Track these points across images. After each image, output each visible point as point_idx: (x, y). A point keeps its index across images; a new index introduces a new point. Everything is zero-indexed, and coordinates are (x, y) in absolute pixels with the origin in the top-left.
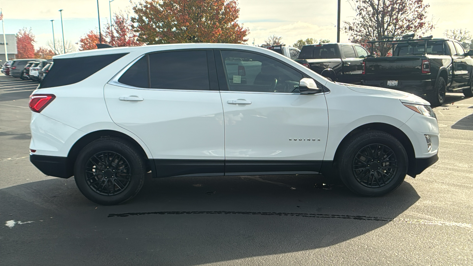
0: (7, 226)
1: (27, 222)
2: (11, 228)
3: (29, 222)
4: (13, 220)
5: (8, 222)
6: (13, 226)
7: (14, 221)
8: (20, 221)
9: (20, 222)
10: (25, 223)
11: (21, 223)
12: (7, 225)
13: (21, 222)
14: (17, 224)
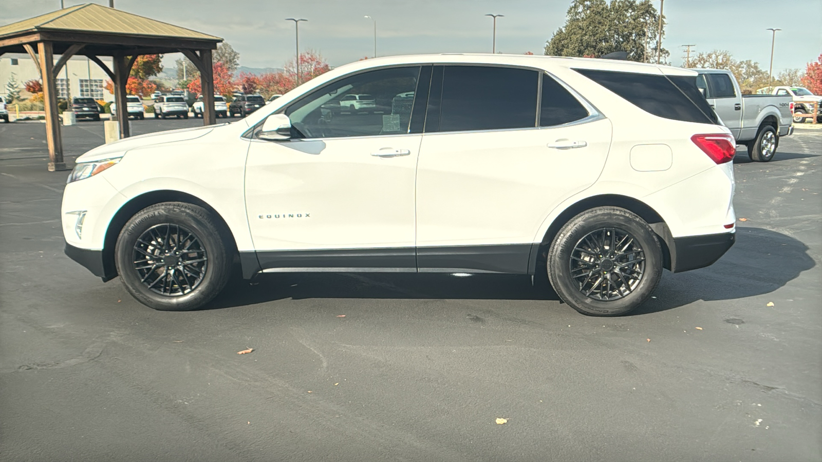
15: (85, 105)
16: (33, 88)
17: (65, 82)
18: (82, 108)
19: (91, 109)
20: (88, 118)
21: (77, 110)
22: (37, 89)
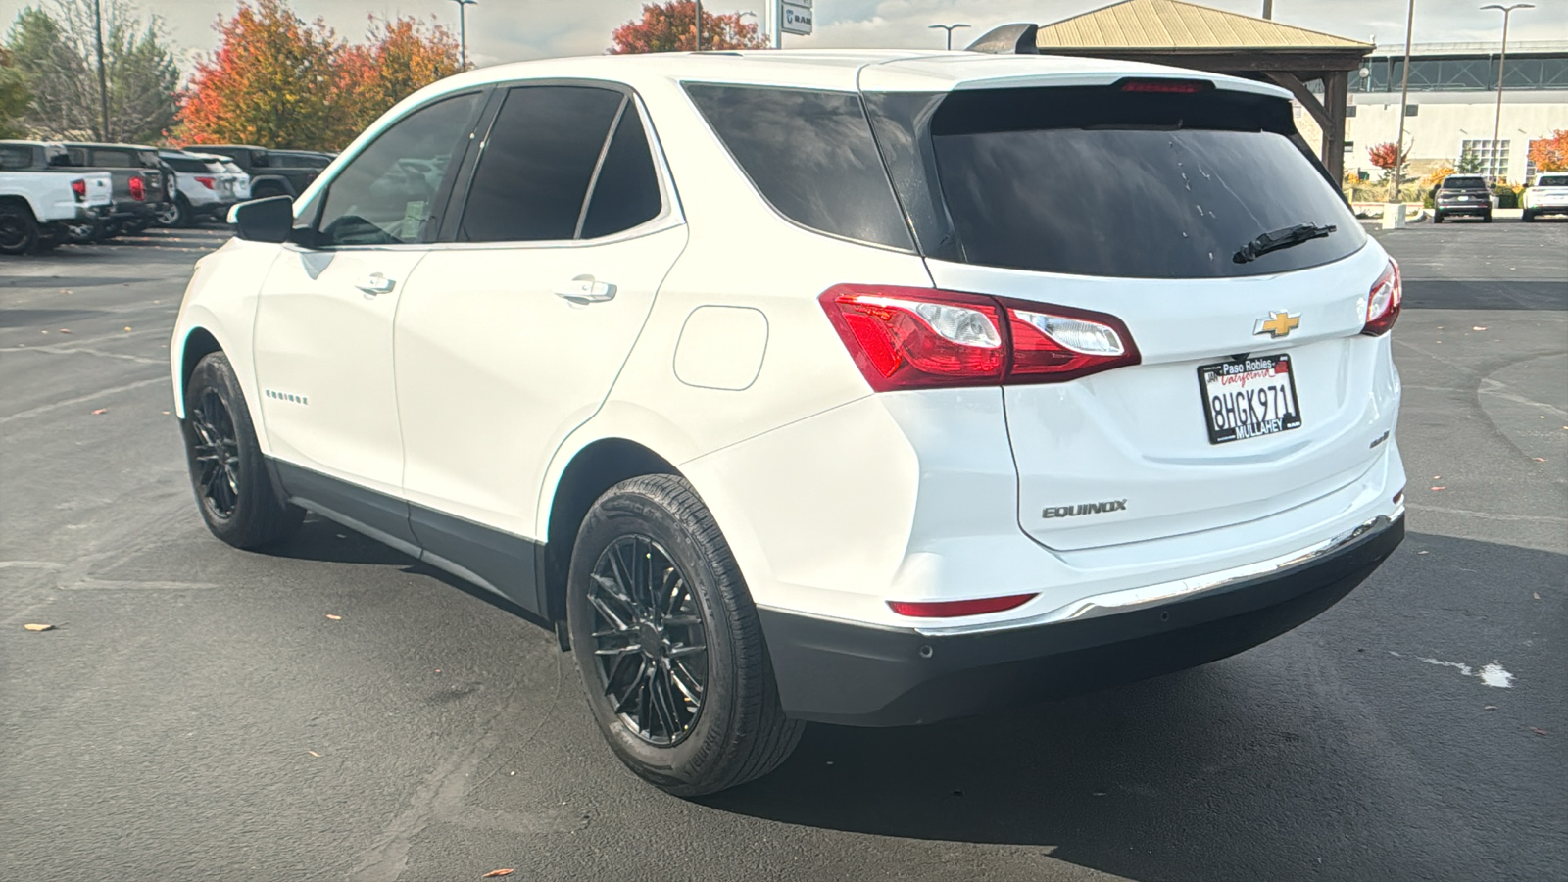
0: (1509, 672)
1: (1441, 663)
2: (1496, 661)
3: (1434, 661)
4: (1487, 686)
5: (1504, 684)
6: (1488, 667)
7: (1483, 681)
8: (1463, 673)
9: (1466, 671)
10: (1447, 664)
11: (1461, 666)
12: (1509, 675)
13: (1461, 670)
14: (1477, 668)
15: (1464, 191)
16: (1384, 158)
17: (1489, 147)
18: (1457, 196)
19: (1474, 199)
20: (1467, 217)
21: (1446, 200)
22: (1389, 161)
